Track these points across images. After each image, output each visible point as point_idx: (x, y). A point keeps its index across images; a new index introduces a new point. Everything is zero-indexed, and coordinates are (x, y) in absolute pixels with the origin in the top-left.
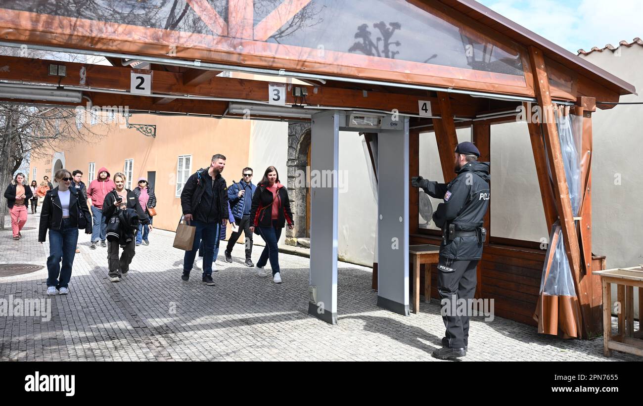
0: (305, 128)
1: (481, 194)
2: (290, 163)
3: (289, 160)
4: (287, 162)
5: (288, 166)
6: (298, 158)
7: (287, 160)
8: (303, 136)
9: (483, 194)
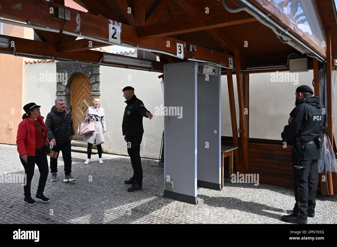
0: (71, 72)
1: (314, 117)
2: (59, 94)
3: (58, 92)
4: (57, 93)
5: (57, 96)
6: (65, 90)
7: (56, 92)
8: (70, 77)
9: (316, 117)
